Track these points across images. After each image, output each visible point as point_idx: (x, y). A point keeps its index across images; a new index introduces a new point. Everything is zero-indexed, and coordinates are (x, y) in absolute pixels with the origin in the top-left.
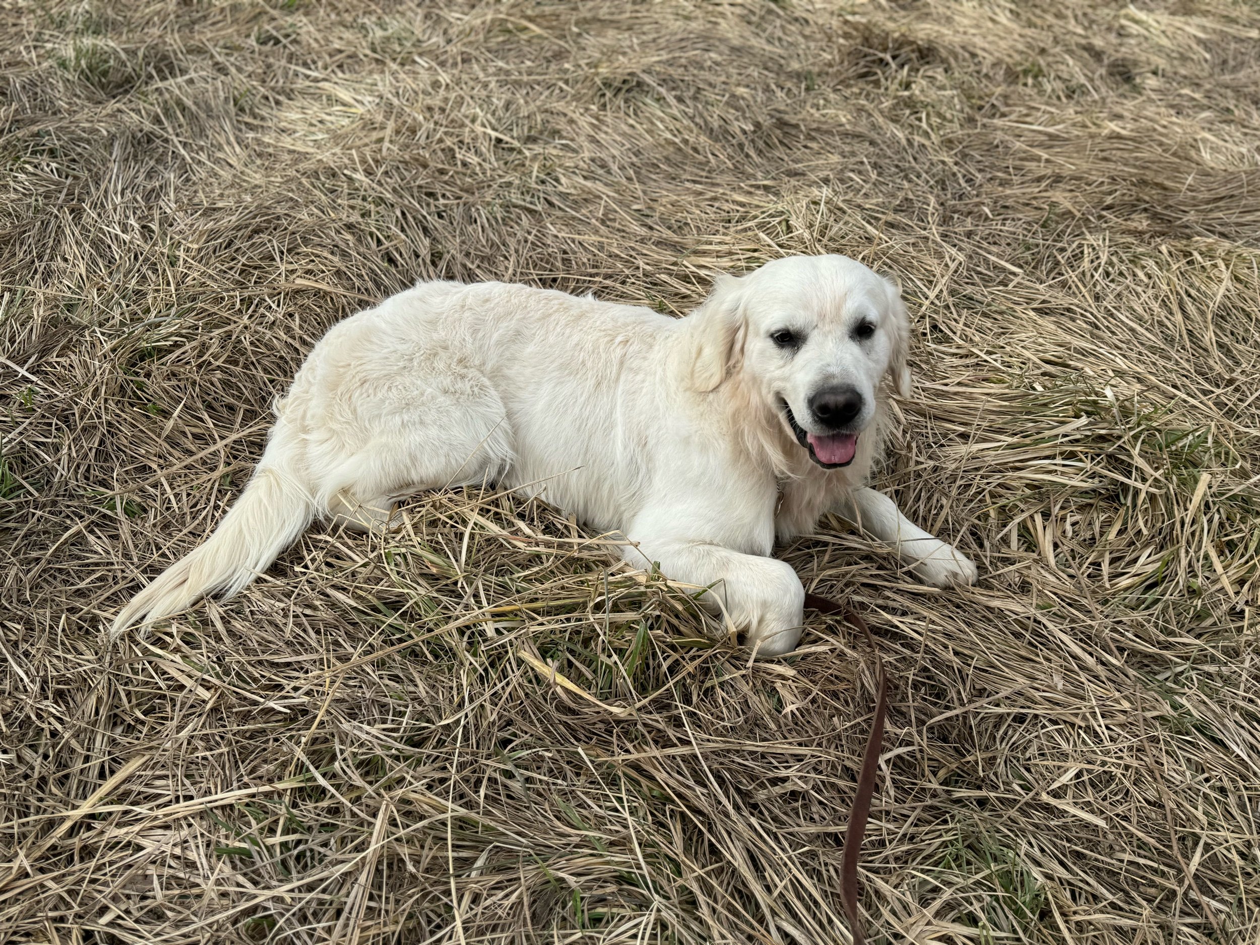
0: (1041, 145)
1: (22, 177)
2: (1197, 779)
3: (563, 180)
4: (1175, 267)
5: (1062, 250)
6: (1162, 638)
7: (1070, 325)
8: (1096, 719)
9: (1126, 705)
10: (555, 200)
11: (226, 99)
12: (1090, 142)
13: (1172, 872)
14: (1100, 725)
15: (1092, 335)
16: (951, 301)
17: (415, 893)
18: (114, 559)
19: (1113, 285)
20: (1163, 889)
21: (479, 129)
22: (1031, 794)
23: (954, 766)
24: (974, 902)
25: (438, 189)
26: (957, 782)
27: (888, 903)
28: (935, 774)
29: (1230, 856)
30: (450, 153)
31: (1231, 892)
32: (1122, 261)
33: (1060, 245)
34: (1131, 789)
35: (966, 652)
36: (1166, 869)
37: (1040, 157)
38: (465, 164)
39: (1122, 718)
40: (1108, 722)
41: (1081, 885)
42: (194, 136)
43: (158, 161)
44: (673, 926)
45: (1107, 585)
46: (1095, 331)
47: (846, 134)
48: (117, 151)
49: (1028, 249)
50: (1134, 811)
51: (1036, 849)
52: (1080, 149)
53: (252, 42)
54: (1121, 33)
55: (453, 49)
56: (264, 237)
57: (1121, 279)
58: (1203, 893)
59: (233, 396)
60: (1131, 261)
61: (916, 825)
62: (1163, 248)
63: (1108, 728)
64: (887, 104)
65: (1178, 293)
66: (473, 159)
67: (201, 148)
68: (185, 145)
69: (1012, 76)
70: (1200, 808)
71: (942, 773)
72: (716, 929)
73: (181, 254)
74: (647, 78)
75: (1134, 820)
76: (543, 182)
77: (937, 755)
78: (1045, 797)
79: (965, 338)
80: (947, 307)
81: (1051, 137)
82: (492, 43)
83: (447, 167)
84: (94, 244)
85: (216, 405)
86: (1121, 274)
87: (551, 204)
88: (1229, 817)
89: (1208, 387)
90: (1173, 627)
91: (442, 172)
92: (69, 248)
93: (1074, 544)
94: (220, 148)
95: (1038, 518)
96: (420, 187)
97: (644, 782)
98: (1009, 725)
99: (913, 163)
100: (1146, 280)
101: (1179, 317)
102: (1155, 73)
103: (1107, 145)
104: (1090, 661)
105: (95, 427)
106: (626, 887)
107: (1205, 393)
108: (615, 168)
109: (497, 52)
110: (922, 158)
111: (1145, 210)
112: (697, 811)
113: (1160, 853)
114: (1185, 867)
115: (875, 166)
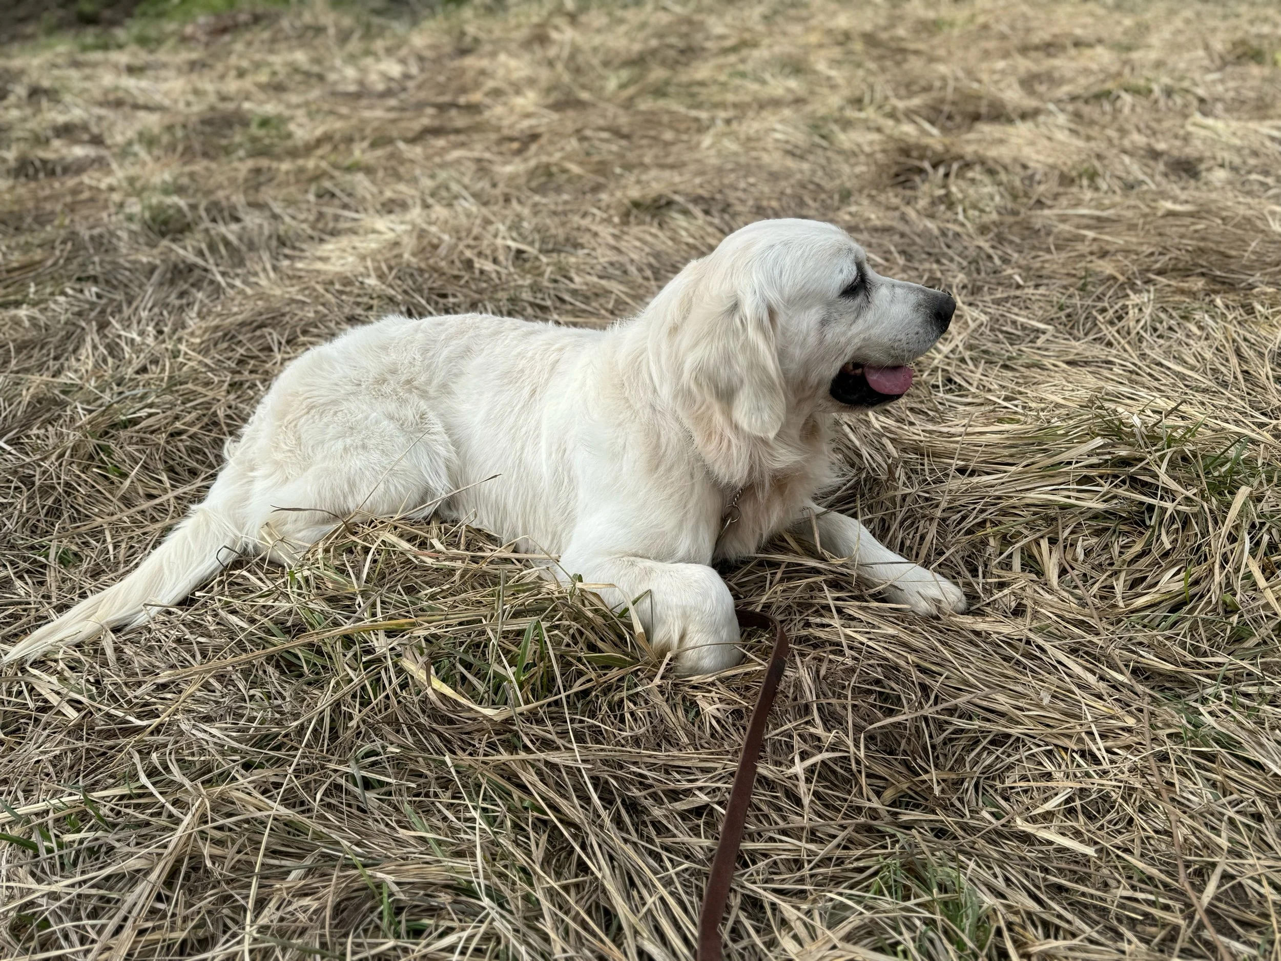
0: (1088, 227)
1: (61, 299)
2: (1220, 802)
3: (577, 279)
4: (1230, 317)
5: (1103, 310)
6: (1190, 658)
7: (1106, 373)
8: (1094, 740)
9: (1131, 722)
10: (567, 297)
11: (270, 237)
12: (1141, 221)
13: (1178, 906)
14: (1099, 747)
15: (1131, 381)
16: (967, 355)
17: (210, 896)
18: (32, 599)
19: (1161, 341)
20: (1164, 926)
21: (499, 242)
22: (1003, 821)
23: (905, 786)
24: (904, 930)
25: (449, 290)
26: (908, 804)
27: (791, 929)
28: (878, 794)
29: (1262, 891)
30: (469, 264)
31: (1260, 933)
32: (1171, 317)
33: (1100, 305)
34: (1135, 817)
35: (934, 668)
36: (1170, 903)
37: (1085, 236)
38: (482, 272)
39: (1127, 738)
40: (1110, 743)
41: (1057, 921)
42: (234, 266)
43: (193, 285)
44: (508, 941)
45: (1121, 604)
46: (1134, 377)
47: (876, 229)
48: (156, 277)
49: (1061, 308)
50: (1137, 841)
51: (1001, 879)
52: (1132, 227)
53: (311, 197)
54: (1187, 138)
55: (498, 192)
56: (266, 330)
57: (1171, 334)
58: (1219, 931)
59: (197, 461)
60: (1182, 317)
61: (846, 848)
62: (1219, 301)
63: (1108, 750)
64: (922, 203)
65: (1234, 341)
66: (489, 266)
67: (237, 275)
68: (223, 274)
69: (1066, 180)
70: (1223, 834)
71: (889, 794)
72: (558, 944)
73: (183, 347)
74: (677, 198)
75: (1137, 852)
76: (555, 281)
77: (880, 770)
78: (1021, 825)
79: (982, 387)
80: (963, 360)
81: (1099, 219)
82: (534, 184)
83: (462, 273)
84: (108, 346)
85: (179, 469)
86: (1170, 328)
87: (562, 301)
88: (1264, 847)
89: (1264, 419)
90: (1205, 646)
91: (457, 278)
92: (86, 350)
93: (1086, 569)
94: (256, 274)
95: (1044, 544)
96: (431, 289)
97: (516, 793)
98: (984, 748)
99: (945, 249)
100: (1198, 333)
101: (1234, 360)
102: (1222, 166)
103: (1161, 222)
104: (1091, 679)
105: (54, 488)
106: (464, 898)
107: (1261, 425)
108: (632, 269)
109: (535, 191)
110: (956, 245)
111: (1203, 274)
112: (569, 824)
113: (1166, 885)
114: (1195, 900)
115: (903, 252)
